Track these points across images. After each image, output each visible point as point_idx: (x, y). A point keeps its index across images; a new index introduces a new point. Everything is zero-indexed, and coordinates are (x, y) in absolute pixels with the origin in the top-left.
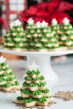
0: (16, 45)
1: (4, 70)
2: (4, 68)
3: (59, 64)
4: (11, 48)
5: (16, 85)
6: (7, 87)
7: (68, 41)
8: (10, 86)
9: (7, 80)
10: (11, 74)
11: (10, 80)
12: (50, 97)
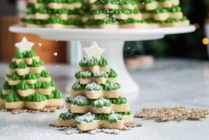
0: (53, 18)
1: (29, 66)
2: (30, 61)
3: (139, 71)
4: (43, 23)
5: (55, 97)
6: (36, 101)
7: (161, 11)
8: (43, 100)
9: (36, 88)
10: (43, 74)
11: (42, 87)
12: (129, 114)
